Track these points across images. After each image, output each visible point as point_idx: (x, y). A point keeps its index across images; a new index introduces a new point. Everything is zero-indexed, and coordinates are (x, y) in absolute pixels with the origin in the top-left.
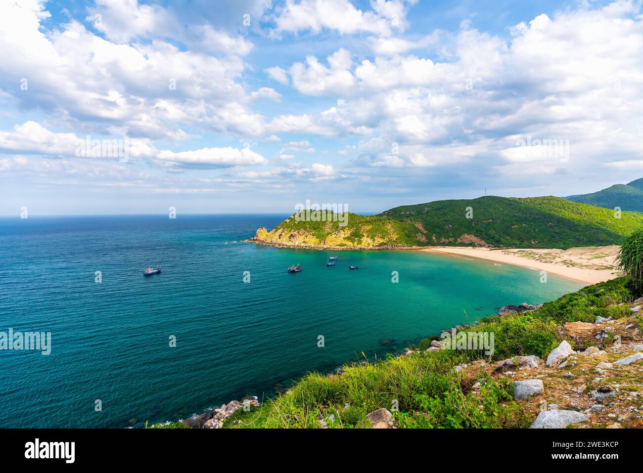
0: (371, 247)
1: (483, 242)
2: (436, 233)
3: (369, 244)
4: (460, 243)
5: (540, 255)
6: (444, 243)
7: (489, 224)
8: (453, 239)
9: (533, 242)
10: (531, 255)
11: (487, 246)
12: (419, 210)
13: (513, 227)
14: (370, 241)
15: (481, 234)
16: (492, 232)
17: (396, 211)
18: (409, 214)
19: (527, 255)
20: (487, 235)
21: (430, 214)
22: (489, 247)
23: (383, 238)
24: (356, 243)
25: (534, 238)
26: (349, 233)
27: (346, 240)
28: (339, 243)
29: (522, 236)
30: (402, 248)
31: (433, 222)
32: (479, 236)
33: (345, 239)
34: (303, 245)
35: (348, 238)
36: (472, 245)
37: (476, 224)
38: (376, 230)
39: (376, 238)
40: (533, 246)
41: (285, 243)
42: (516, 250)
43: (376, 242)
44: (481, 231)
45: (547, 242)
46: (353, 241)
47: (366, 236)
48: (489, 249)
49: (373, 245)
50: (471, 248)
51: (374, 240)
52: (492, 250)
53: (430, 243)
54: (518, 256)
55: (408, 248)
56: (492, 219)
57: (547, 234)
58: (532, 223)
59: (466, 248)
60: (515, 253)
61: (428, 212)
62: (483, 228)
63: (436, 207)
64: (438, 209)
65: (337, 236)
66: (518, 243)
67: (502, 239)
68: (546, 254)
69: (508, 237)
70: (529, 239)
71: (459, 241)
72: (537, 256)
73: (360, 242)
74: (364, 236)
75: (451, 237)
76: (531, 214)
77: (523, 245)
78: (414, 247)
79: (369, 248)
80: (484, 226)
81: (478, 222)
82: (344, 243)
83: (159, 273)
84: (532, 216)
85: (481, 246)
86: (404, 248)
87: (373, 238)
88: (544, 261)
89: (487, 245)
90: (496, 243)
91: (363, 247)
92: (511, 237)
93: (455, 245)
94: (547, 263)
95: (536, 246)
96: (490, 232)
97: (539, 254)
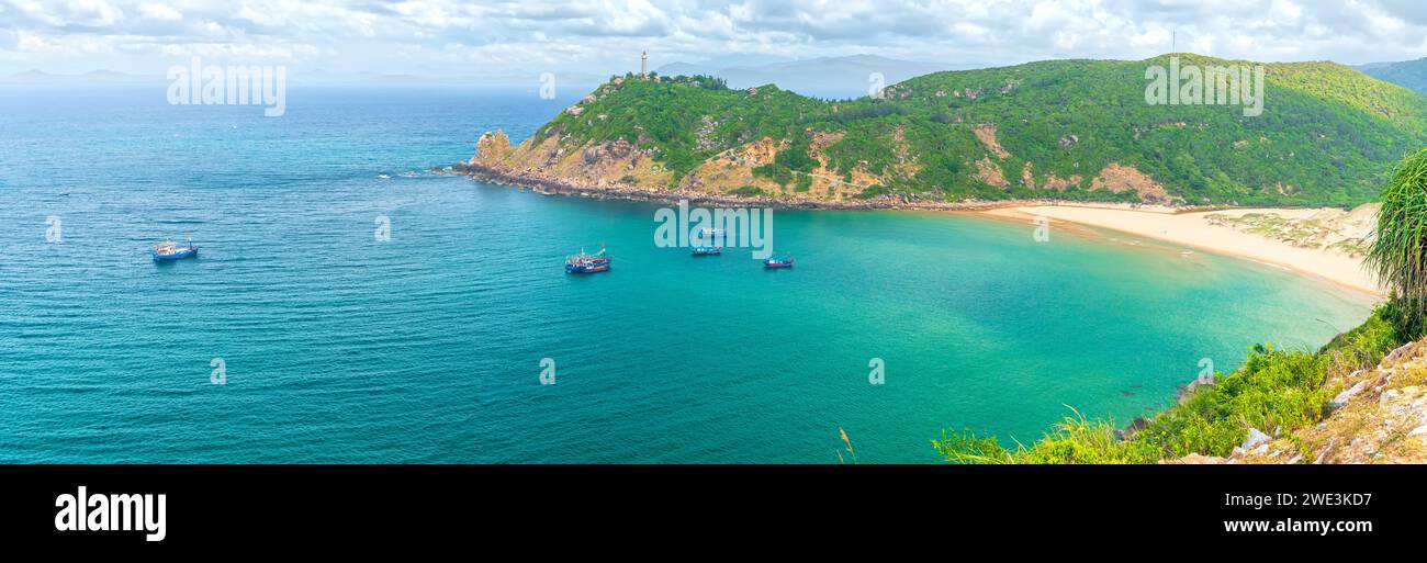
0: (838, 199)
1: (1159, 190)
2: (1033, 160)
3: (831, 189)
4: (1099, 191)
5: (1295, 226)
6: (1054, 190)
7: (1177, 133)
8: (1080, 178)
9: (1282, 191)
10: (1275, 227)
11: (1169, 202)
12: (990, 86)
13: (1236, 144)
14: (835, 180)
15: (1154, 164)
16: (1184, 158)
17: (920, 89)
18: (961, 98)
19: (1264, 228)
20: (1171, 170)
21: (1019, 99)
22: (1173, 203)
23: (877, 171)
24: (791, 186)
25: (1284, 177)
26: (772, 153)
27: (762, 177)
28: (737, 186)
29: (1256, 171)
30: (933, 204)
31: (1027, 124)
32: (1150, 171)
33: (757, 172)
34: (621, 187)
35: (766, 171)
36: (1129, 196)
37: (1144, 135)
38: (857, 147)
39: (854, 172)
40: (1280, 200)
41: (566, 180)
42: (1238, 213)
43: (855, 183)
44: (1157, 156)
45: (1314, 189)
46: (783, 180)
47: (825, 164)
48: (1173, 210)
49: (845, 195)
50: (1126, 205)
51: (849, 179)
52: (1181, 212)
53: (1015, 191)
54: (1243, 232)
55: (951, 205)
56: (1187, 120)
57: (1314, 167)
58: (1282, 135)
59: (1113, 206)
60: (1237, 220)
61: (1015, 92)
62: (1160, 145)
63: (1037, 80)
64: (1044, 85)
65: (734, 163)
66: (1245, 190)
67: (1208, 179)
68: (1308, 223)
69: (1223, 175)
70: (1272, 181)
71: (1097, 184)
72: (1286, 230)
73: (805, 185)
74: (818, 165)
75: (1076, 172)
76: (1280, 109)
77: (1255, 199)
78: (968, 202)
79: (832, 202)
80: (1164, 140)
81: (1150, 127)
82: (754, 185)
83: (192, 255)
84: (1282, 114)
85: (1152, 199)
86: (938, 205)
87: (845, 172)
88: (1301, 242)
89: (1169, 198)
90: (1191, 190)
91: (813, 199)
92: (1230, 173)
93: (1085, 198)
94: (1307, 250)
95: (1290, 200)
96: (1180, 158)
97: (1293, 222)
